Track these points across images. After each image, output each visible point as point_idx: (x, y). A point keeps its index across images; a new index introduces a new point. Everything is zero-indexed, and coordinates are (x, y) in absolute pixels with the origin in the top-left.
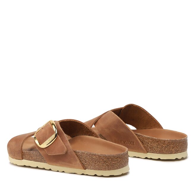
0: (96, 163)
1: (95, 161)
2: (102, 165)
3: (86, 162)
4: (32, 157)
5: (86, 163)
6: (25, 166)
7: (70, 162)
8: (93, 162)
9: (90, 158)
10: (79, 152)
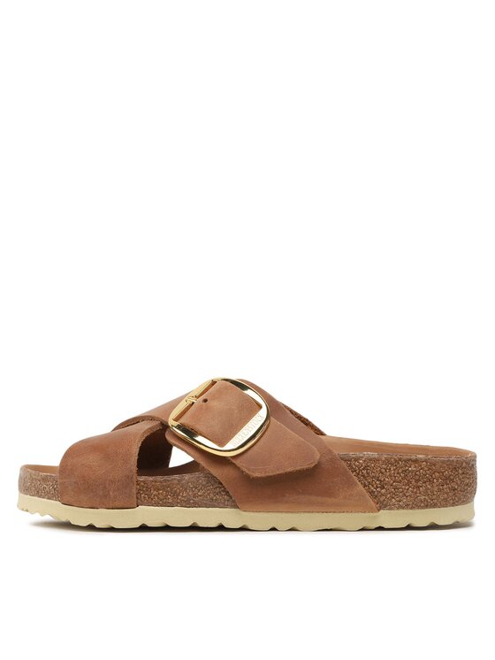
0: (419, 487)
1: (417, 481)
2: (439, 490)
3: (383, 487)
4: (175, 495)
5: (383, 491)
6: (144, 528)
7: (328, 493)
8: (409, 482)
9: (400, 471)
10: (357, 459)
